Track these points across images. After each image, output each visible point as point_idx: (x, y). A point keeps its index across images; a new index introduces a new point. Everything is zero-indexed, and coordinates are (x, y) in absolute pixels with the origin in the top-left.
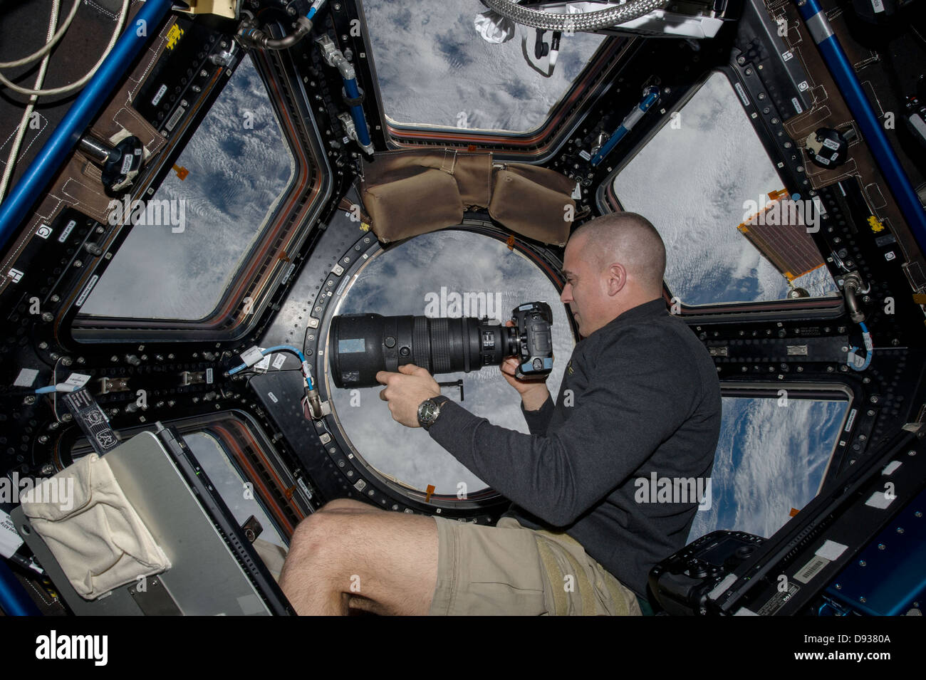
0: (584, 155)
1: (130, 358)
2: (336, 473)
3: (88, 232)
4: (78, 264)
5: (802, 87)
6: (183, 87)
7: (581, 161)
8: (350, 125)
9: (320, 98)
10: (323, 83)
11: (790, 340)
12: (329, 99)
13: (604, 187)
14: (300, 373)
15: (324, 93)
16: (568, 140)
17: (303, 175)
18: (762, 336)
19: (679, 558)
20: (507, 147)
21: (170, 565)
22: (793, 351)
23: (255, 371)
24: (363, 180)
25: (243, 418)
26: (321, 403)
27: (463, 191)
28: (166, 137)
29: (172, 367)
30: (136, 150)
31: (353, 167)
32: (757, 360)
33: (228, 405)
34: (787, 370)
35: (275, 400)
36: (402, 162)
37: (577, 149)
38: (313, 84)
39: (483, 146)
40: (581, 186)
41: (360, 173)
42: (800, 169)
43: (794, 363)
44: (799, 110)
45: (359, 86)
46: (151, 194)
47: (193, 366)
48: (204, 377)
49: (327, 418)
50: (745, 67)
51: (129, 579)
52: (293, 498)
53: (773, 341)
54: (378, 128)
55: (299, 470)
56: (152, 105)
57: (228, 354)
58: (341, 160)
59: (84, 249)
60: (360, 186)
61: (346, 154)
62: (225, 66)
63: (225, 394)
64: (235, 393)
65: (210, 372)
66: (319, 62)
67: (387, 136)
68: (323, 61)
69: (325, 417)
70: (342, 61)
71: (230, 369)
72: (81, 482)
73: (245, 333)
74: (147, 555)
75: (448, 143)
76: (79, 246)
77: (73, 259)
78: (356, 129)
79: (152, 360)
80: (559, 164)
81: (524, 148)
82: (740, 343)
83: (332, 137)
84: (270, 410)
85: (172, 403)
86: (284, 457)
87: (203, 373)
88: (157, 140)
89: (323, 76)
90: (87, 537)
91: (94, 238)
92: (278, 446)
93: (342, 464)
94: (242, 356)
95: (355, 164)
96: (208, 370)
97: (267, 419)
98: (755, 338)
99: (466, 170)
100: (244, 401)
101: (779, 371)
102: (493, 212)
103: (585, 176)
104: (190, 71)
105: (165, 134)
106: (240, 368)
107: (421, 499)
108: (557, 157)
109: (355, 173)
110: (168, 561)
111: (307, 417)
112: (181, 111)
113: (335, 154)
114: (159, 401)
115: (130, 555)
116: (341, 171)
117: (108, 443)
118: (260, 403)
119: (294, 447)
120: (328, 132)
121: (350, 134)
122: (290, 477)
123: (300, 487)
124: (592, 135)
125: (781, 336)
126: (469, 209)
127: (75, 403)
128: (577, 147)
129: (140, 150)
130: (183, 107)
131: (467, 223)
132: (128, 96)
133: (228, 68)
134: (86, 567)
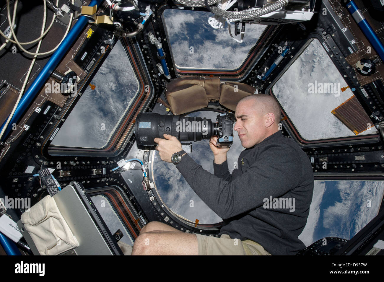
0: (259, 77)
1: (72, 163)
2: (156, 214)
3: (56, 110)
4: (51, 123)
5: (352, 42)
6: (93, 53)
7: (258, 79)
8: (160, 68)
9: (149, 57)
10: (150, 52)
11: (356, 153)
12: (152, 58)
13: (268, 90)
14: (141, 170)
15: (150, 56)
16: (252, 71)
17: (143, 89)
18: (342, 152)
19: (308, 250)
20: (226, 75)
21: (79, 245)
22: (357, 158)
23: (123, 169)
24: (167, 91)
25: (118, 189)
26: (150, 183)
27: (208, 93)
28: (87, 73)
29: (89, 167)
30: (74, 77)
31: (163, 85)
32: (341, 163)
33: (111, 183)
34: (355, 167)
35: (131, 182)
36: (183, 82)
37: (255, 75)
38: (146, 52)
39: (216, 75)
40: (258, 90)
41: (166, 88)
42: (354, 77)
43: (358, 164)
44: (352, 52)
45: (164, 51)
46: (80, 95)
47: (98, 167)
48: (102, 171)
49: (153, 190)
50: (326, 36)
51: (62, 251)
52: (138, 224)
53: (348, 154)
54: (172, 69)
55: (141, 212)
56: (81, 60)
57: (112, 162)
58: (158, 83)
59: (53, 118)
60: (165, 93)
61: (160, 80)
62: (110, 45)
63: (111, 179)
64: (115, 179)
65: (104, 170)
66: (148, 43)
67: (176, 73)
68: (149, 43)
69: (152, 189)
70: (157, 42)
71: (113, 169)
72: (43, 208)
73: (119, 154)
74: (69, 240)
75: (201, 75)
76: (52, 116)
77: (49, 121)
78: (163, 70)
79: (81, 164)
80: (248, 81)
81: (233, 76)
82: (333, 155)
83: (154, 73)
84: (129, 186)
85: (88, 182)
86: (135, 206)
87: (102, 170)
88: (83, 73)
89: (150, 49)
90: (46, 232)
91: (58, 113)
92: (132, 201)
93: (159, 210)
94: (118, 163)
95: (163, 84)
96: (103, 169)
97: (128, 190)
98: (340, 153)
99: (209, 85)
100: (118, 182)
101: (352, 167)
102: (221, 102)
103: (260, 86)
104: (96, 47)
105: (86, 71)
106: (117, 168)
107: (193, 226)
108: (247, 79)
109: (163, 88)
110: (78, 243)
111: (145, 189)
112: (92, 62)
113: (155, 80)
114: (83, 181)
115: (62, 240)
116: (158, 87)
117: (55, 191)
118: (125, 183)
119: (139, 202)
120: (152, 71)
121: (161, 72)
122: (137, 215)
123: (141, 219)
124: (262, 68)
125: (352, 151)
126: (211, 101)
127: (42, 174)
128: (256, 74)
129: (75, 77)
130: (94, 61)
131: (210, 107)
132: (72, 56)
133: (111, 45)
134: (45, 246)
